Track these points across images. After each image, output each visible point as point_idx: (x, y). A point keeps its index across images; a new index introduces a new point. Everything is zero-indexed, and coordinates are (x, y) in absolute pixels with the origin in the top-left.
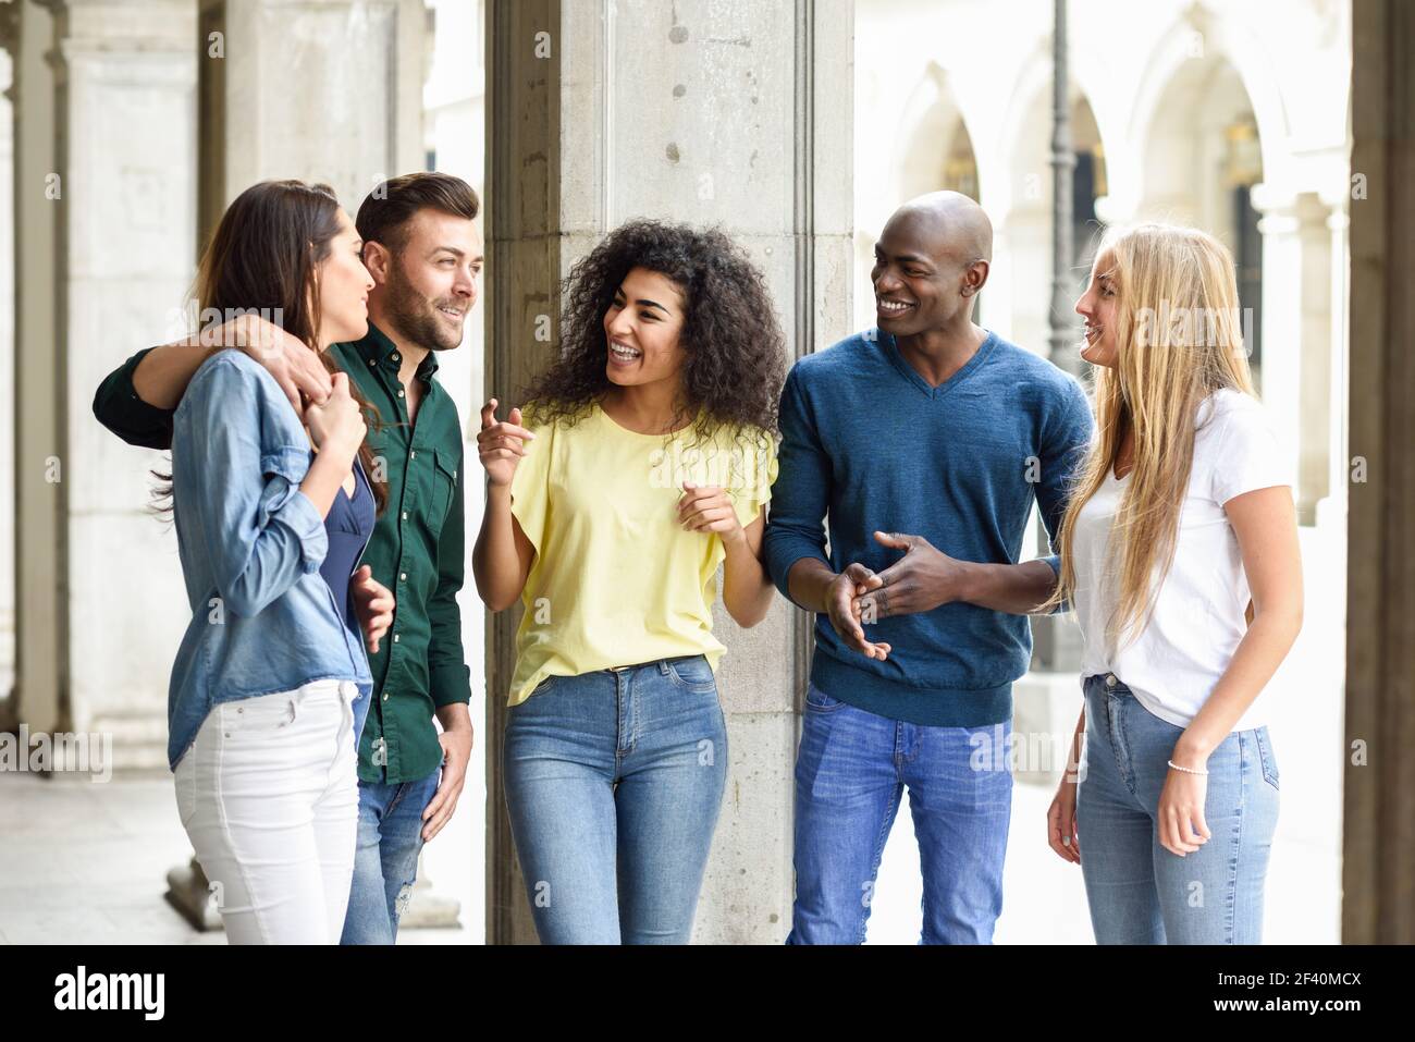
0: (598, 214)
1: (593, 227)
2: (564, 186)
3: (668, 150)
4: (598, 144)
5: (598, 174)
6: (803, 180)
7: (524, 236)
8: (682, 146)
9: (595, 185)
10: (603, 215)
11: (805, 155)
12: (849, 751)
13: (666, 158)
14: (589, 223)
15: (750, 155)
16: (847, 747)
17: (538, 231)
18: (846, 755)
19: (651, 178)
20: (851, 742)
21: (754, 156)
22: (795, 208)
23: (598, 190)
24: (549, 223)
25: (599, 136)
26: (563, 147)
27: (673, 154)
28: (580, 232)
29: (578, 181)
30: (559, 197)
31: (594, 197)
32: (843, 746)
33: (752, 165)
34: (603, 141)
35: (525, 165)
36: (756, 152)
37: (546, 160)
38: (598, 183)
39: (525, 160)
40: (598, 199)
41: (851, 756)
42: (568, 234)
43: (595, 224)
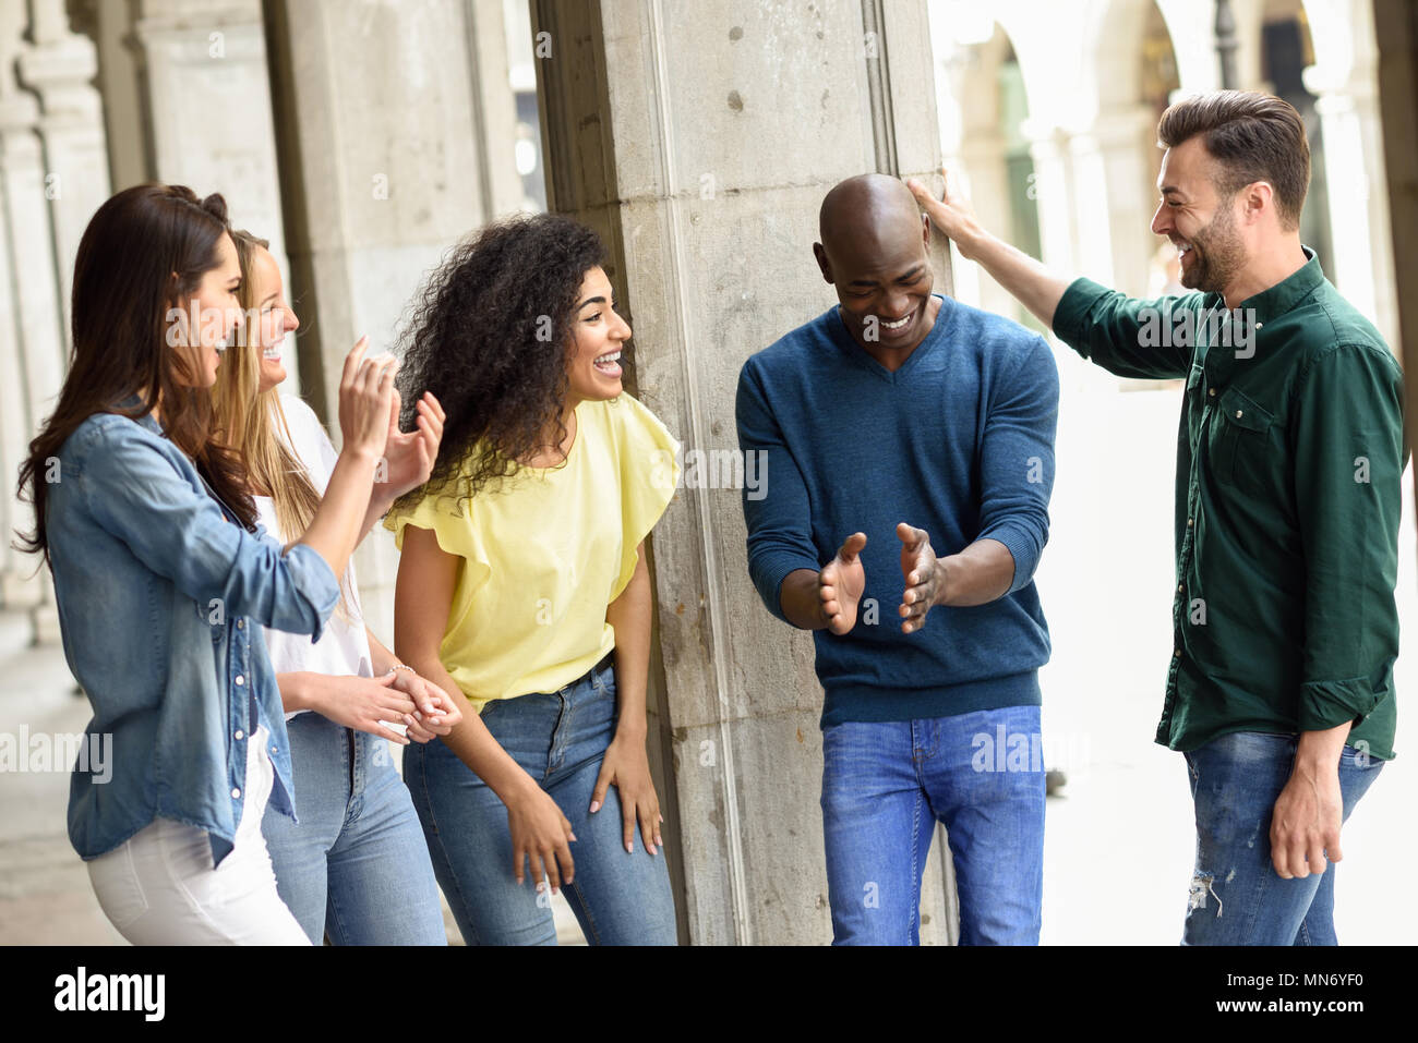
0: (658, 177)
1: (655, 191)
2: (619, 151)
3: (729, 99)
4: (651, 101)
5: (655, 133)
6: (881, 116)
7: (588, 206)
8: (745, 94)
9: (653, 146)
10: (664, 178)
11: (882, 89)
12: (863, 750)
13: (728, 108)
14: (650, 187)
15: (821, 95)
16: (861, 746)
17: (600, 200)
18: (861, 754)
19: (714, 131)
20: (865, 741)
21: (825, 96)
22: (876, 148)
23: (656, 149)
24: (608, 193)
25: (652, 92)
26: (613, 108)
27: (736, 103)
28: (641, 199)
29: (633, 143)
30: (614, 163)
31: (653, 159)
32: (856, 746)
33: (824, 107)
34: (657, 97)
35: (581, 129)
36: (827, 91)
37: (599, 122)
38: (656, 142)
39: (581, 124)
40: (657, 161)
41: (866, 755)
42: (628, 202)
43: (657, 188)
